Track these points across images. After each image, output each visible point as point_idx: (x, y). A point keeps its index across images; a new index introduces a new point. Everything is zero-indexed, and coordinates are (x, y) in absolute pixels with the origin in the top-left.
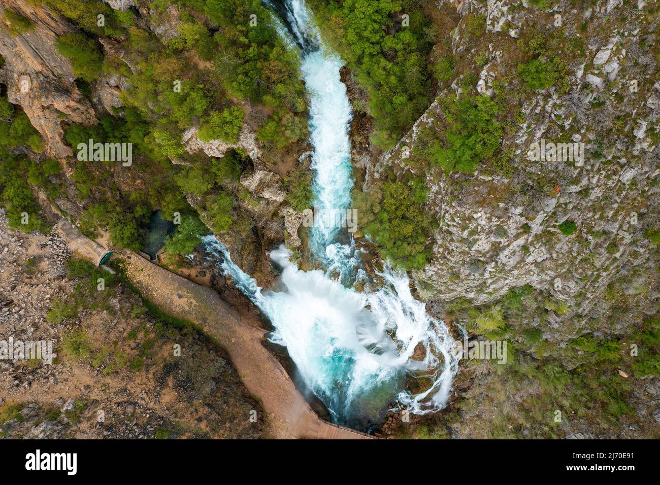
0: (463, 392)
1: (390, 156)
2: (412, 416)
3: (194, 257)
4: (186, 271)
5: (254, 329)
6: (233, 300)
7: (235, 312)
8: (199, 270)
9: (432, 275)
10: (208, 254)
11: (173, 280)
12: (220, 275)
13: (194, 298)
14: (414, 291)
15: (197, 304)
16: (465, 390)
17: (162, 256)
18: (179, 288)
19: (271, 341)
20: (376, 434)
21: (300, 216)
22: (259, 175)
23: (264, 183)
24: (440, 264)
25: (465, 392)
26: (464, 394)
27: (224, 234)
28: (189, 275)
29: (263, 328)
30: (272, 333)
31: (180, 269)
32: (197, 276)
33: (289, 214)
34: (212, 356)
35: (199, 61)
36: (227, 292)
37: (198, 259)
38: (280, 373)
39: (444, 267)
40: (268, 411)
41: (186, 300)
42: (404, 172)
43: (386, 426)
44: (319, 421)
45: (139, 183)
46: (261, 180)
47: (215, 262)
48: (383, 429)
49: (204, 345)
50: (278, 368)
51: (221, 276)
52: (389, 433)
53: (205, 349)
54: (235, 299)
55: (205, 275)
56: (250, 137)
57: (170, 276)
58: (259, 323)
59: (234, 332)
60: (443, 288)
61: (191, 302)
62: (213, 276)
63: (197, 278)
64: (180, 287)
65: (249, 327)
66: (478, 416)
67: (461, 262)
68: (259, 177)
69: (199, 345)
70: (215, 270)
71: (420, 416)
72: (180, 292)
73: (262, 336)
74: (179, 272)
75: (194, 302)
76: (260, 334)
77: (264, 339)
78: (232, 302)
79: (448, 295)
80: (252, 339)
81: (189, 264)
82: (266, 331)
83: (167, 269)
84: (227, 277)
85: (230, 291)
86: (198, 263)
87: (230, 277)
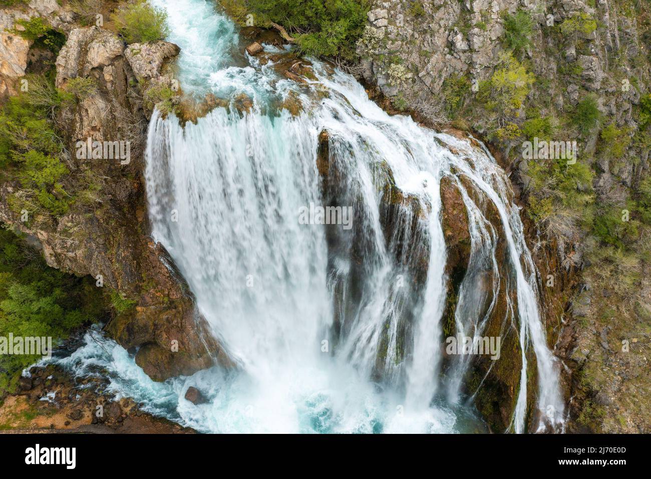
3: (57, 394)
4: (45, 421)
8: (69, 412)
9: (386, 27)
10: (80, 380)
12: (108, 403)
14: (378, 98)
21: (154, 50)
22: (73, 36)
23: (86, 42)
28: (53, 425)
32: (67, 423)
33: (135, 52)
37: (63, 395)
46: (79, 43)
47: (96, 387)
51: (114, 404)
55: (82, 416)
60: (415, 58)
62: (95, 411)
63: (70, 426)
68: (75, 40)
70: (98, 400)
74: (32, 426)
79: (429, 66)
84: (121, 403)
85: (132, 420)
86: (65, 401)
87: (127, 401)
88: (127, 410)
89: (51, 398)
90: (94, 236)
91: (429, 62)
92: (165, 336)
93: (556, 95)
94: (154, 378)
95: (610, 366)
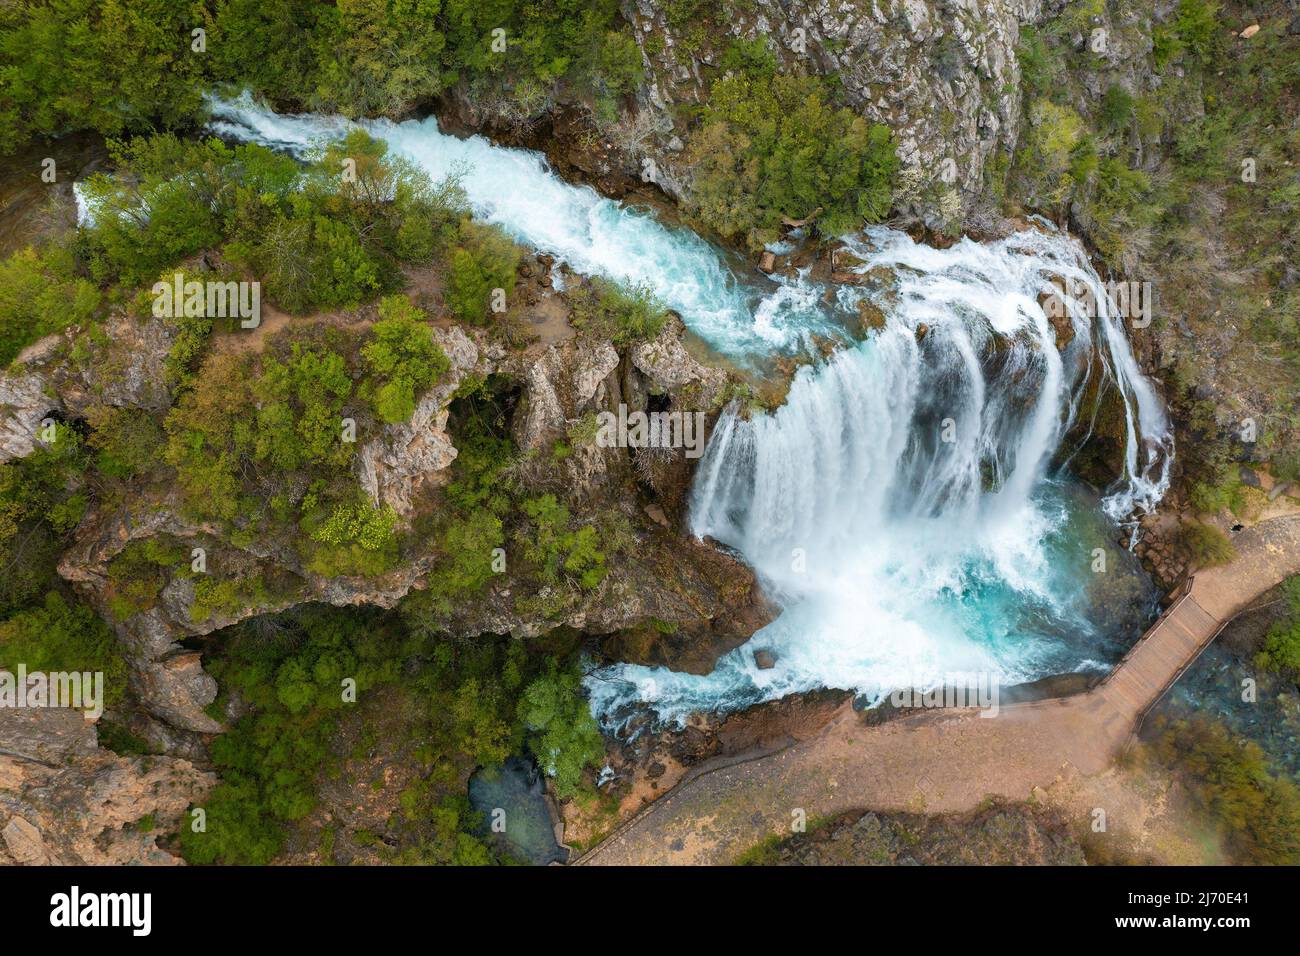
0: (1159, 359)
1: (655, 86)
2: (1163, 506)
3: (611, 765)
4: (631, 802)
5: (832, 723)
6: (748, 736)
7: (775, 745)
8: (644, 773)
9: (921, 159)
10: (624, 733)
11: (635, 838)
12: (678, 735)
13: (698, 815)
14: (926, 236)
15: (716, 816)
16: (1157, 356)
17: (571, 834)
18: (660, 836)
19: (874, 706)
20: (1171, 597)
21: (669, 341)
22: (540, 377)
23: (561, 375)
24: (910, 124)
25: (1160, 355)
26: (1166, 362)
27: (609, 590)
28: (644, 799)
29: (838, 707)
30: (859, 695)
31: (621, 810)
32: (654, 786)
33: (652, 357)
34: (846, 836)
35: (245, 345)
36: (723, 738)
37: (621, 763)
38: (954, 722)
39: (919, 122)
40: (1024, 797)
41: (692, 835)
42: (700, 81)
43: (1162, 570)
44: (1094, 698)
45: (392, 776)
46: (551, 380)
47: (647, 728)
48: (1167, 579)
49: (812, 844)
50: (941, 720)
51: (685, 732)
52: (1181, 568)
53: (823, 847)
54: (746, 731)
55: (663, 768)
56: (456, 338)
57: (623, 842)
58: (824, 707)
59: (816, 771)
61: (705, 827)
62: (671, 753)
63: (660, 786)
64: (658, 834)
65: (821, 732)
66: (1218, 362)
67: (925, 81)
68: (543, 377)
69: (808, 851)
70: (663, 739)
71: (1170, 492)
72: (669, 840)
73: (854, 716)
74: (626, 816)
75: (707, 820)
76: (848, 716)
77: (864, 716)
78: (751, 739)
79: (972, 171)
80: (850, 742)
81: (622, 786)
82: (848, 704)
83: (603, 838)
84: (691, 724)
85: (724, 731)
86: (628, 767)
87: (695, 717)
88: (704, 726)
89: (609, 775)
90: (644, 578)
91: (970, 166)
92: (739, 624)
93: (1075, 99)
94: (705, 673)
95: (1199, 352)
